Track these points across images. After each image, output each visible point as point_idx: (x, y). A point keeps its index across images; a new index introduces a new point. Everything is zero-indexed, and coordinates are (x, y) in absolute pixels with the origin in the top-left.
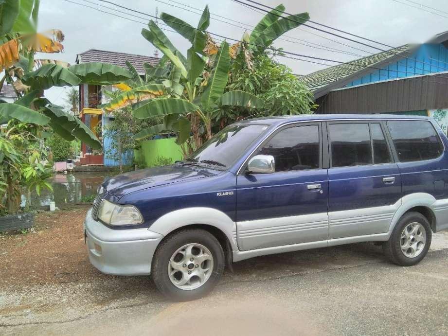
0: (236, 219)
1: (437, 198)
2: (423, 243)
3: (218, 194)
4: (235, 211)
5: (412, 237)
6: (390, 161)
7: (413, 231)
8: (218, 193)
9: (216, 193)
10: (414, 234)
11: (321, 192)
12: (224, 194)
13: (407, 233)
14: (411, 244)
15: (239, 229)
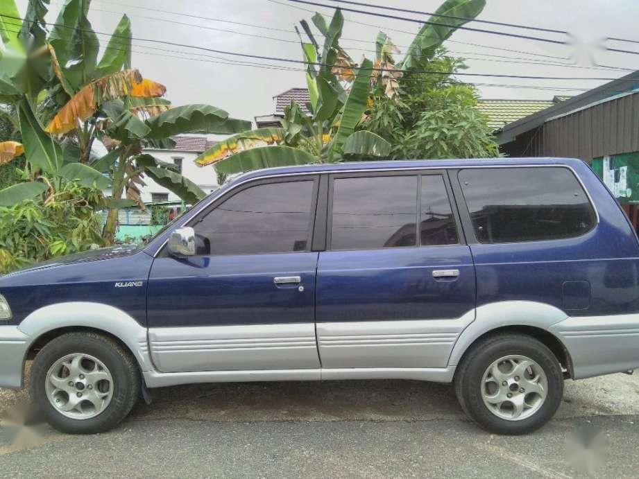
0: (146, 322)
1: (571, 313)
2: (541, 397)
3: (117, 285)
4: (145, 311)
5: (511, 381)
6: (456, 241)
7: (515, 370)
8: (118, 282)
9: (114, 283)
10: (517, 378)
11: (301, 289)
12: (126, 285)
13: (497, 373)
14: (510, 395)
15: (152, 339)
